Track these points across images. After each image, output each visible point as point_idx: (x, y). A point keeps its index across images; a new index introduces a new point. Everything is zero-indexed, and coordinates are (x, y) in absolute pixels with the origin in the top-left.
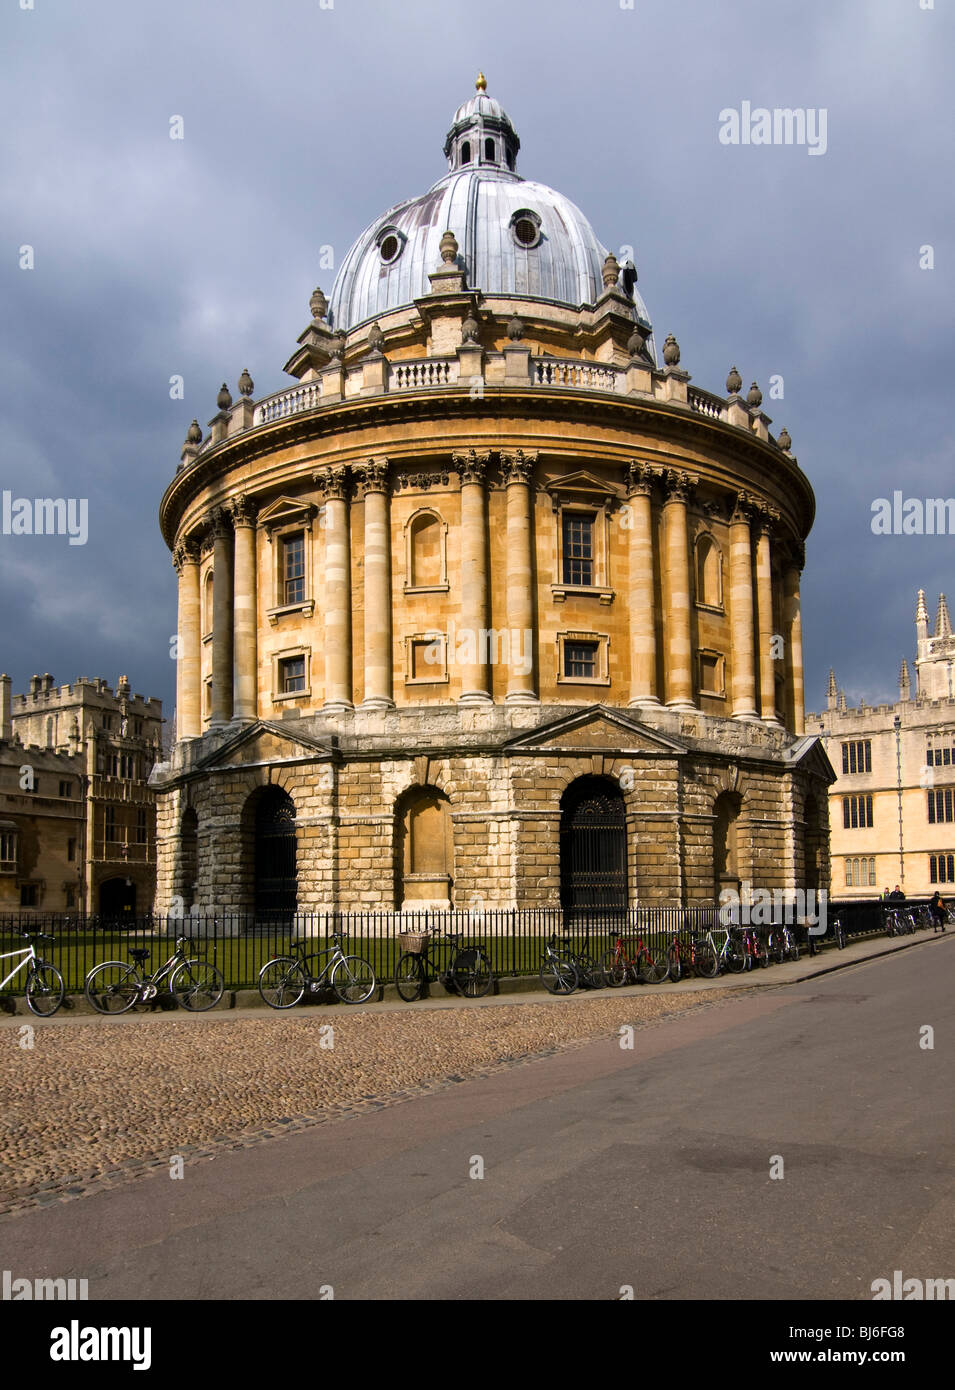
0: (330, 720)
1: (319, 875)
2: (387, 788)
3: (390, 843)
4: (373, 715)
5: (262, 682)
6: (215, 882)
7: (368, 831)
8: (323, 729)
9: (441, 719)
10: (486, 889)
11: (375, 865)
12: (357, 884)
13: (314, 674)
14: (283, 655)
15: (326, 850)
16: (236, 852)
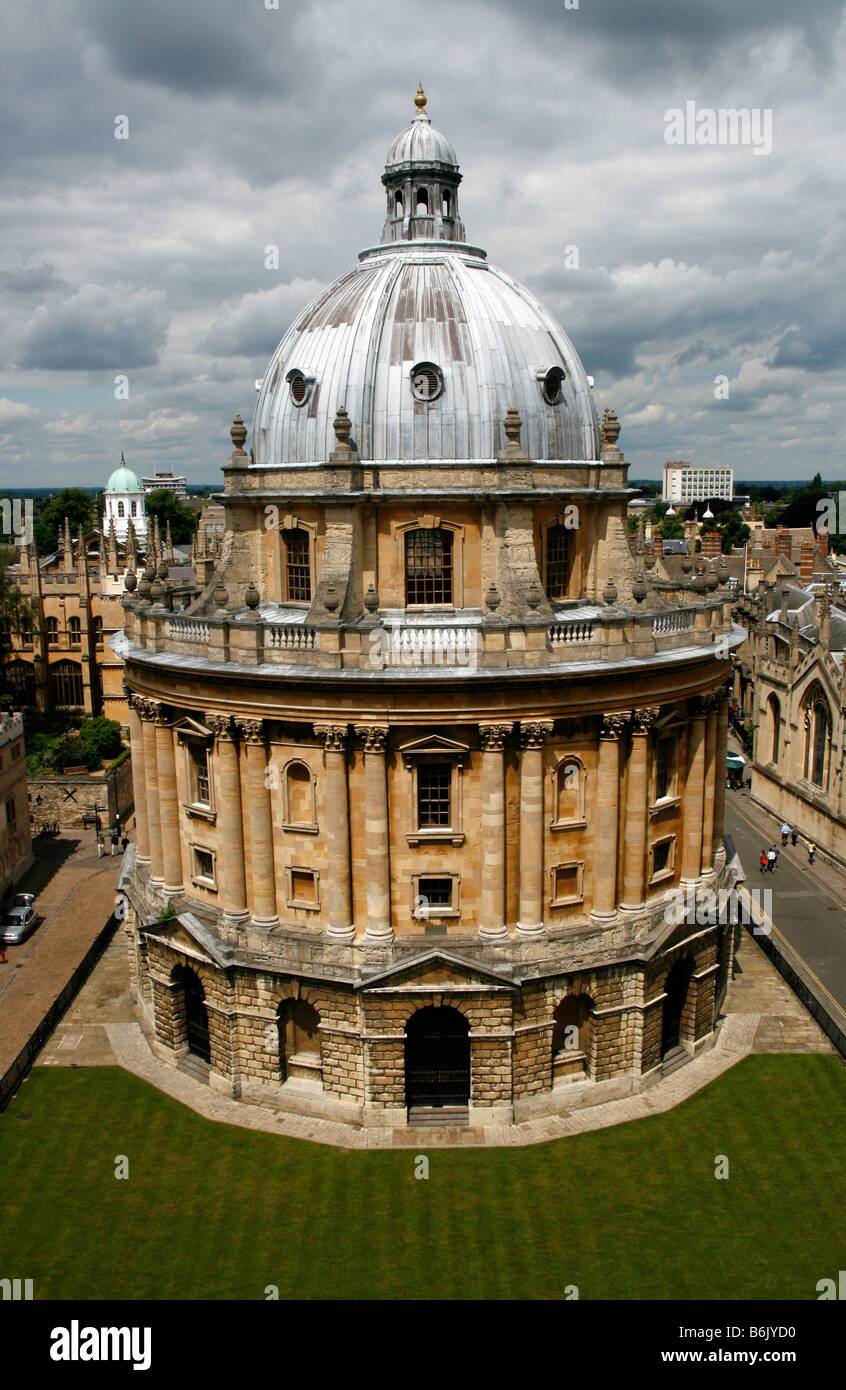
0: (497, 949)
1: (497, 1079)
2: (550, 1000)
3: (550, 1043)
4: (538, 944)
5: (397, 896)
6: (373, 1084)
7: (532, 1037)
8: (490, 956)
9: (590, 941)
10: (617, 1063)
11: (539, 1061)
12: (525, 1078)
13: (462, 897)
14: (423, 877)
15: (504, 1061)
16: (399, 1058)
